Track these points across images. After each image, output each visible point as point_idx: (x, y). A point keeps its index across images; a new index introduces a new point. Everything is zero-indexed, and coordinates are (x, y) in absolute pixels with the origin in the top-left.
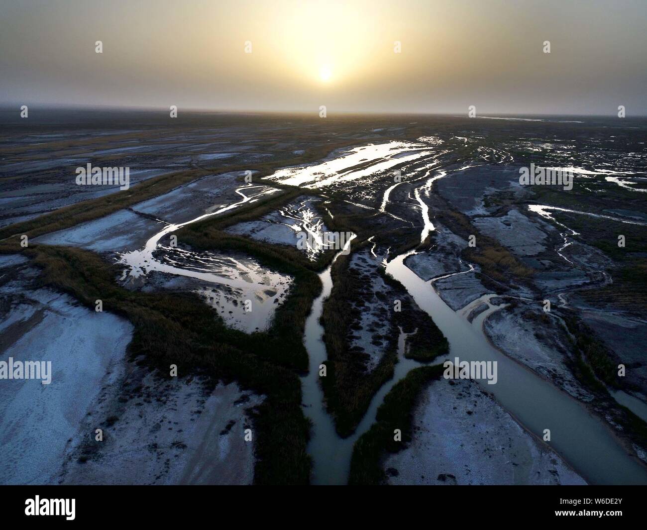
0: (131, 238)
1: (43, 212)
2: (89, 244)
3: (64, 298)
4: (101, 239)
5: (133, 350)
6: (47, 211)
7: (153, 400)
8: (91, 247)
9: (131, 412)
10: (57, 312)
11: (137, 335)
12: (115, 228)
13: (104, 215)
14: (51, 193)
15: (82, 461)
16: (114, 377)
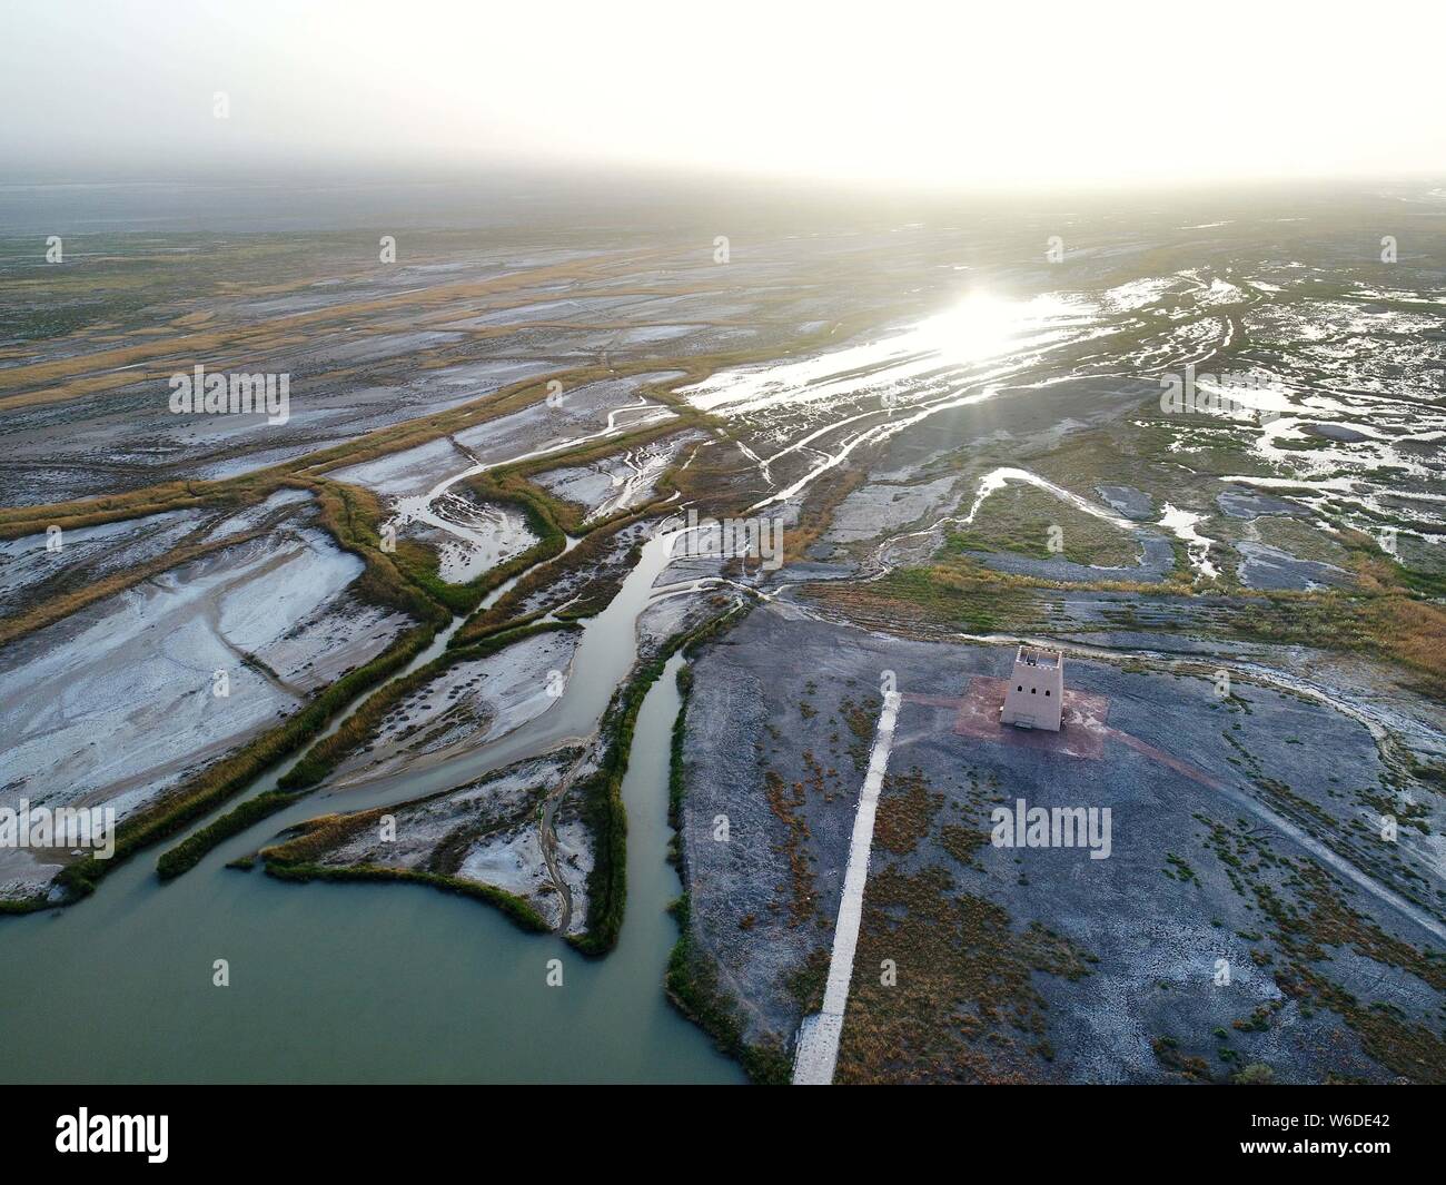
0: (422, 481)
1: (354, 435)
2: (375, 485)
3: (326, 538)
4: (393, 479)
5: (354, 585)
6: (359, 434)
7: (345, 616)
8: (374, 488)
9: (328, 620)
10: (315, 550)
11: (363, 575)
12: (416, 465)
13: (414, 446)
14: (377, 404)
15: (286, 638)
16: (329, 600)
